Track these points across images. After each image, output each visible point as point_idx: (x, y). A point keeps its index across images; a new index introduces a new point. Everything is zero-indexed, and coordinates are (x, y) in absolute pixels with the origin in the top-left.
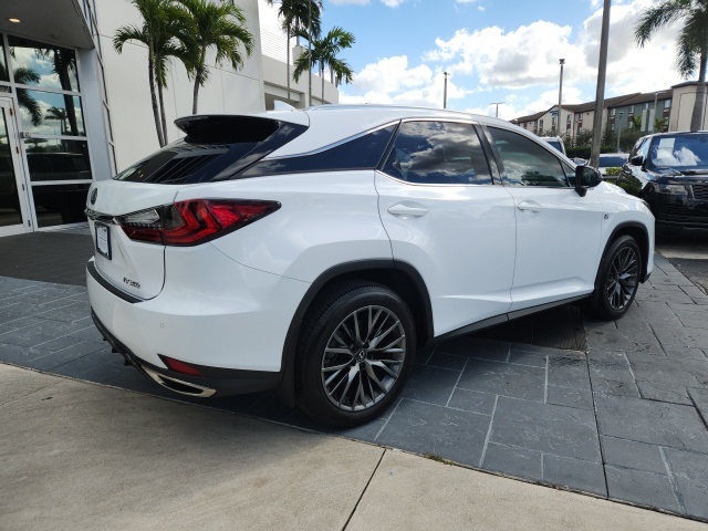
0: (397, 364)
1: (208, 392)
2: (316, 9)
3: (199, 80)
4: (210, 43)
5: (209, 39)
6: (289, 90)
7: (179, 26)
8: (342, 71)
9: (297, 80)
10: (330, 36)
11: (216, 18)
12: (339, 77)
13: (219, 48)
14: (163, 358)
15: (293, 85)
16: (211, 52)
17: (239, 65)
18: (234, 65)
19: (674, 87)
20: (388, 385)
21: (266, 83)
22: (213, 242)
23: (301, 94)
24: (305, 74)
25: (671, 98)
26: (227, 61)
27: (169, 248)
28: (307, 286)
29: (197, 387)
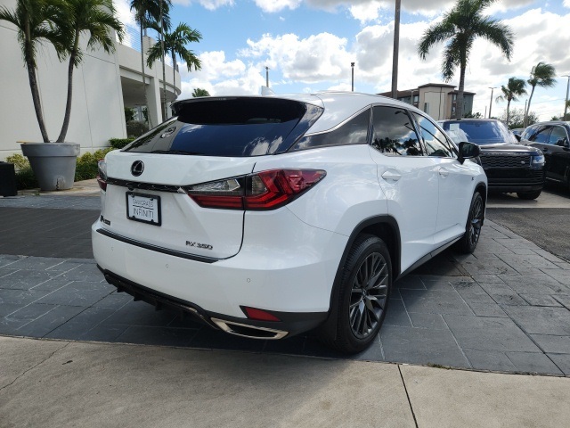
0: (382, 298)
1: (280, 335)
2: (165, 6)
3: (73, 62)
4: (83, 29)
5: (82, 25)
6: (143, 75)
7: (53, 12)
8: (191, 60)
9: (150, 67)
10: (179, 30)
11: (90, 6)
12: (189, 65)
13: (92, 33)
14: (244, 308)
15: (148, 71)
16: (84, 36)
17: (111, 48)
18: (107, 48)
19: (420, 87)
20: (378, 315)
21: (121, 67)
22: (288, 206)
23: (151, 78)
24: (158, 61)
25: (418, 95)
26: (98, 45)
27: (248, 213)
28: (347, 239)
29: (272, 331)
